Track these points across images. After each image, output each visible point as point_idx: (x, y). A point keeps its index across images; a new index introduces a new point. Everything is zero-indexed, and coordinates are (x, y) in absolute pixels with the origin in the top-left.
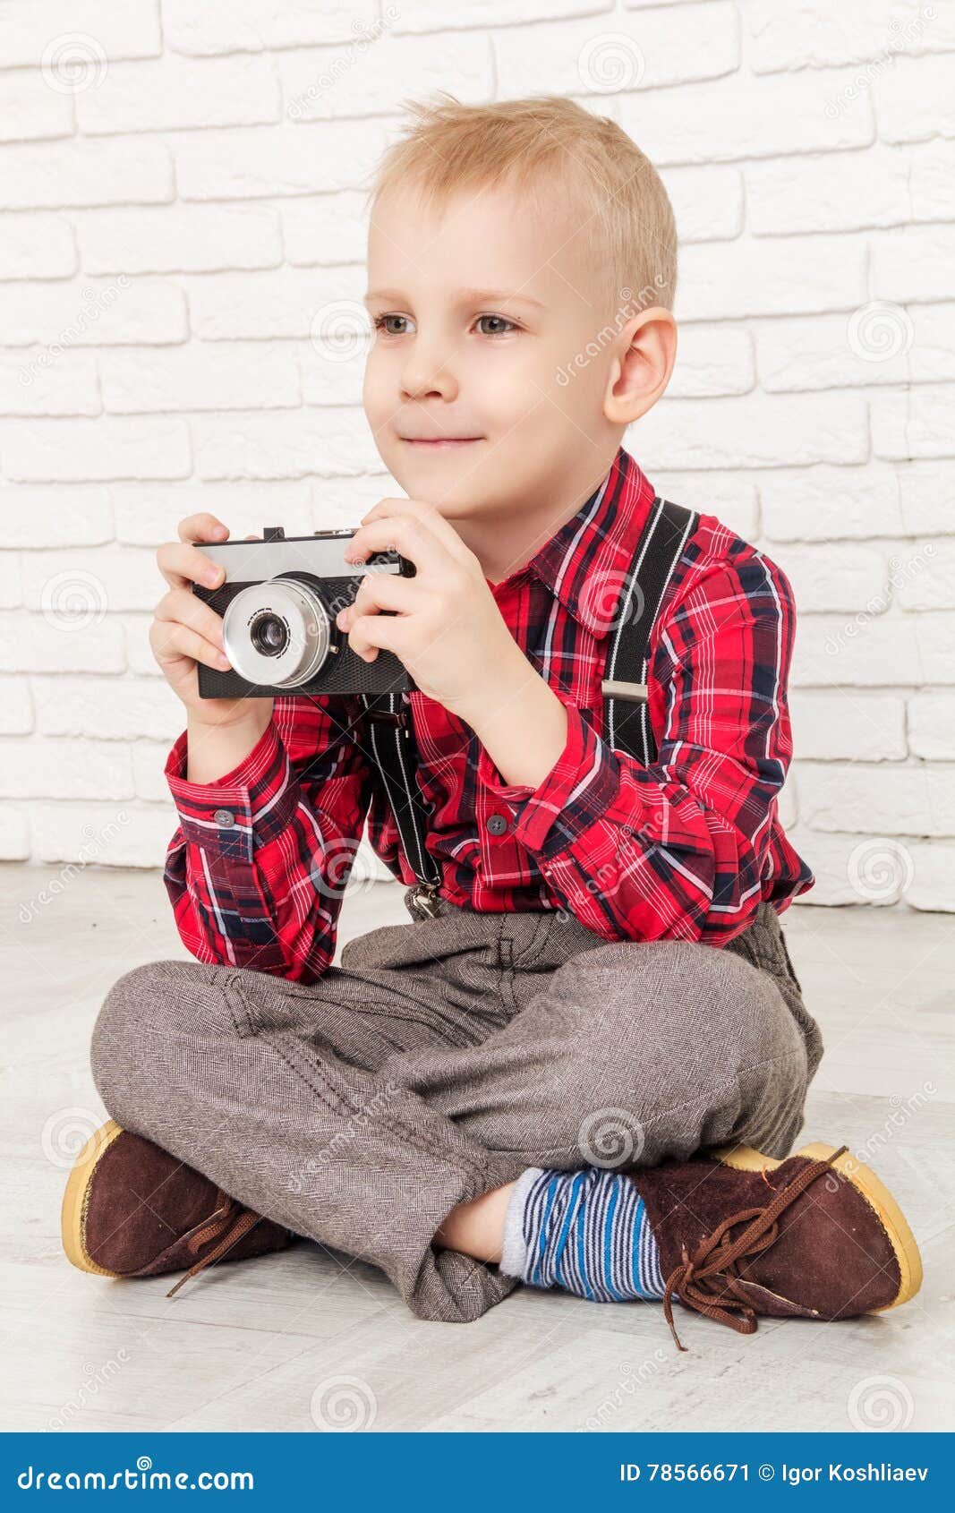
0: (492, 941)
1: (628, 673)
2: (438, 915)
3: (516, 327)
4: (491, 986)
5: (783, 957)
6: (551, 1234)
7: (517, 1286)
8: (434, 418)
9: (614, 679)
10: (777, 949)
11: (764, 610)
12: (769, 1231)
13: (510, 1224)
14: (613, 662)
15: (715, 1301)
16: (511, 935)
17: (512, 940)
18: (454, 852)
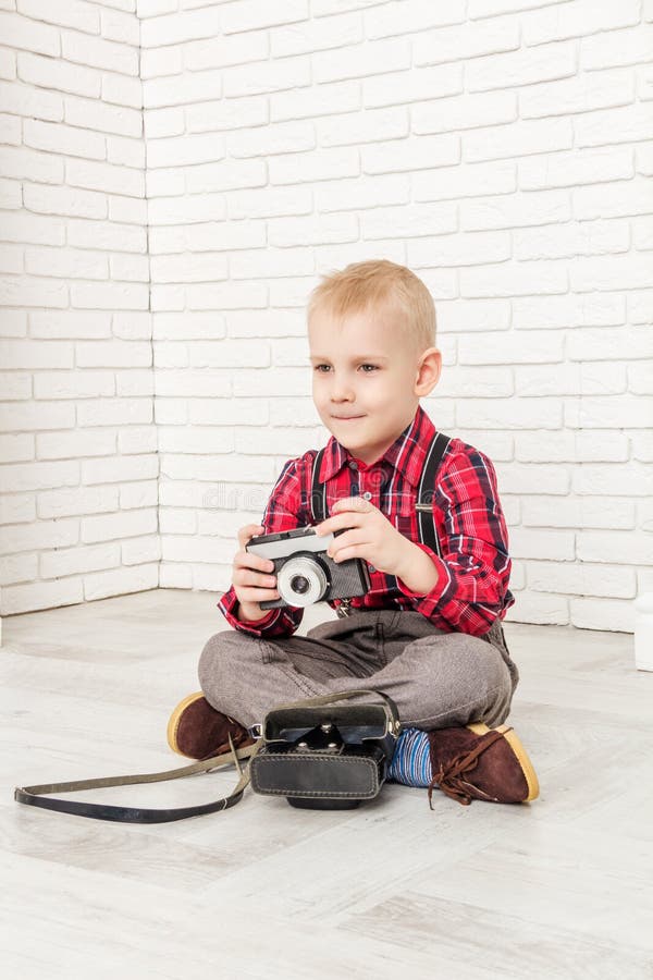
0: (375, 626)
1: (426, 501)
2: (350, 615)
3: (377, 368)
4: (373, 647)
8: (346, 409)
9: (421, 504)
11: (481, 474)
12: (474, 761)
14: (420, 495)
15: (453, 790)
16: (382, 621)
17: (383, 624)
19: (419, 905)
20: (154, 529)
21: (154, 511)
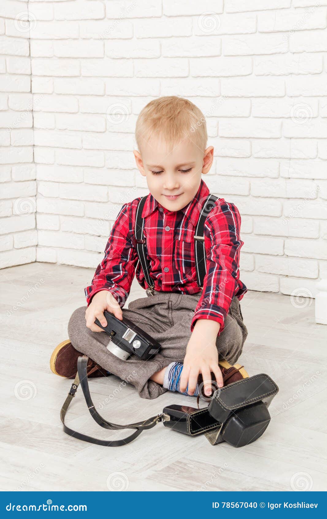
0: (167, 302)
1: (200, 234)
2: (154, 295)
4: (166, 314)
5: (239, 310)
6: (175, 379)
7: (167, 390)
9: (197, 236)
10: (237, 308)
13: (165, 376)
14: (197, 232)
16: (172, 300)
17: (172, 301)
18: (157, 276)
19: (191, 466)
20: (34, 226)
21: (33, 216)
